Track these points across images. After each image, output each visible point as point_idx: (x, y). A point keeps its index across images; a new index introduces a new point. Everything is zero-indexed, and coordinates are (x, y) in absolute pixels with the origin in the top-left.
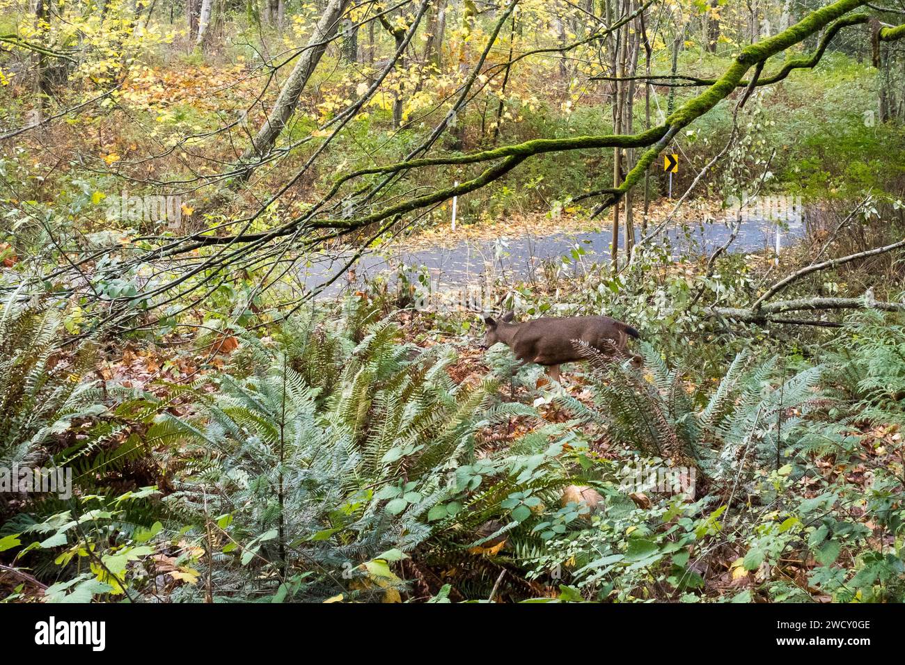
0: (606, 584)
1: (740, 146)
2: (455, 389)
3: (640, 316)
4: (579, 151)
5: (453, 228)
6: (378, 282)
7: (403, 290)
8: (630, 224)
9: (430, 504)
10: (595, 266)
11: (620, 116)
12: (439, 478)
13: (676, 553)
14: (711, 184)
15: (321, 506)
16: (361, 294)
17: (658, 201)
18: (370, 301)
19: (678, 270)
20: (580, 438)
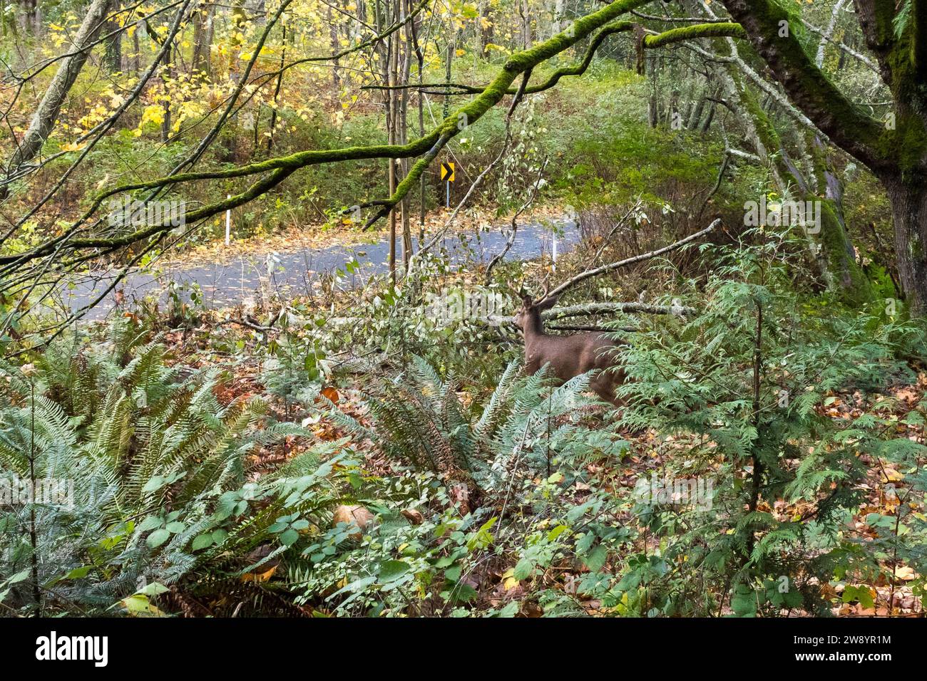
0: (375, 604)
1: (514, 154)
2: (222, 412)
3: (419, 328)
4: (356, 161)
5: (227, 242)
6: (148, 302)
7: (175, 310)
8: (407, 234)
9: (194, 533)
10: (372, 279)
11: (394, 125)
12: (204, 506)
13: (449, 567)
14: (486, 192)
15: (78, 542)
16: (131, 315)
17: (436, 210)
18: (140, 322)
19: (456, 281)
20: (351, 456)
